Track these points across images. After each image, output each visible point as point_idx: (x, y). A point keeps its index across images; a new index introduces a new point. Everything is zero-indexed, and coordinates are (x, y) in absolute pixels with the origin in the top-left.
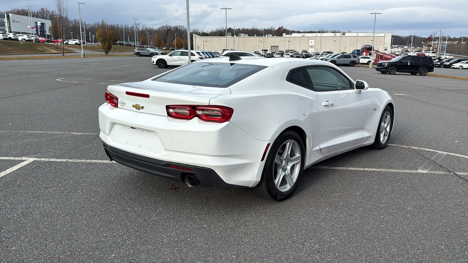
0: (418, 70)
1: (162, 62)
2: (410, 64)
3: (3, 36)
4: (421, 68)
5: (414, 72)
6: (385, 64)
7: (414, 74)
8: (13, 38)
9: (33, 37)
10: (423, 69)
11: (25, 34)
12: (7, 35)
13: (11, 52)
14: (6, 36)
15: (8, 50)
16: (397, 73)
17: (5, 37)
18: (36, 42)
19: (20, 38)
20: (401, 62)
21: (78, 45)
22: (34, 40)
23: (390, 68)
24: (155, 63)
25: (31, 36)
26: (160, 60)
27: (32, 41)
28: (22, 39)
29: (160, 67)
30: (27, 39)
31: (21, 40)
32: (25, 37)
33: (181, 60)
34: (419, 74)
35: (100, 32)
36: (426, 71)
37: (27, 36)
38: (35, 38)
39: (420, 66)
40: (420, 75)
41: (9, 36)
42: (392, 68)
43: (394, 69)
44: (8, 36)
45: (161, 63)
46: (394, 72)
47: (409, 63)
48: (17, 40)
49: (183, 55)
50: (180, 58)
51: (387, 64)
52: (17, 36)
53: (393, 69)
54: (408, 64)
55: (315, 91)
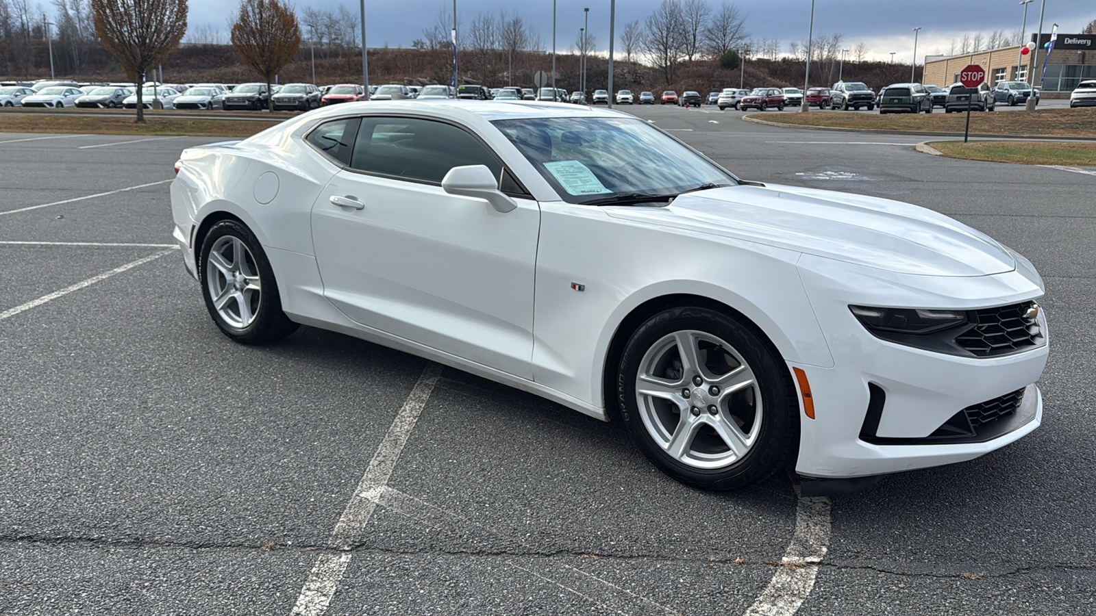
55: (342, 169)
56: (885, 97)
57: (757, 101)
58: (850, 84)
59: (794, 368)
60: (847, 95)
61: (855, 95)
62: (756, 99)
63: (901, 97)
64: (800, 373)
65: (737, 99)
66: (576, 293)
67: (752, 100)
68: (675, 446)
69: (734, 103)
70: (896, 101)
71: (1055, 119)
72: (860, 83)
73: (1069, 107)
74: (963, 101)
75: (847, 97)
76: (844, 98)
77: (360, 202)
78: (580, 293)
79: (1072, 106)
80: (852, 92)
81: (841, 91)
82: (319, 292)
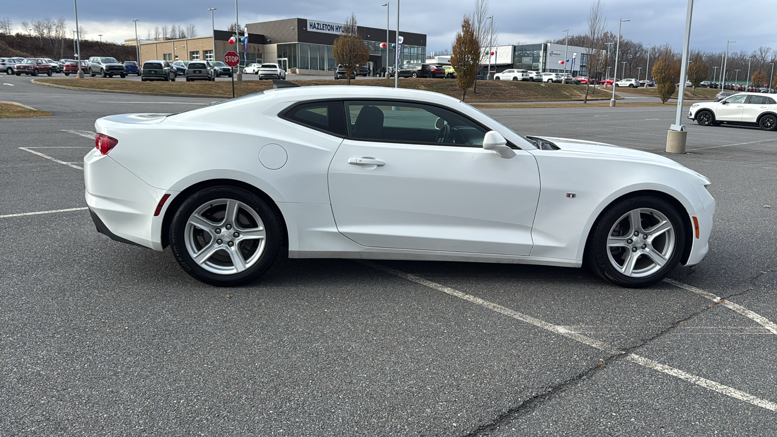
1: (706, 115)
3: (523, 75)
8: (535, 77)
9: (562, 75)
11: (553, 72)
12: (528, 74)
13: (524, 97)
14: (526, 75)
15: (520, 96)
17: (525, 77)
18: (567, 83)
19: (545, 78)
21: (634, 87)
22: (564, 80)
24: (693, 117)
25: (561, 75)
26: (704, 111)
27: (560, 82)
28: (549, 80)
29: (701, 123)
30: (554, 79)
31: (547, 81)
32: (553, 76)
33: (743, 111)
35: (659, 66)
37: (556, 75)
38: (566, 77)
41: (531, 75)
44: (529, 76)
45: (704, 117)
48: (540, 81)
49: (750, 103)
50: (742, 108)
52: (541, 76)
55: (344, 138)
56: (145, 69)
57: (29, 68)
58: (104, 58)
59: (693, 217)
60: (104, 66)
61: (111, 66)
62: (28, 67)
63: (156, 70)
64: (695, 219)
65: (8, 66)
66: (571, 199)
67: (25, 67)
68: (628, 269)
69: (6, 69)
70: (153, 72)
71: (257, 87)
72: (112, 58)
73: (258, 79)
74: (197, 74)
75: (104, 68)
76: (102, 68)
77: (379, 159)
78: (573, 198)
79: (260, 79)
80: (107, 64)
81: (98, 63)
82: (335, 230)
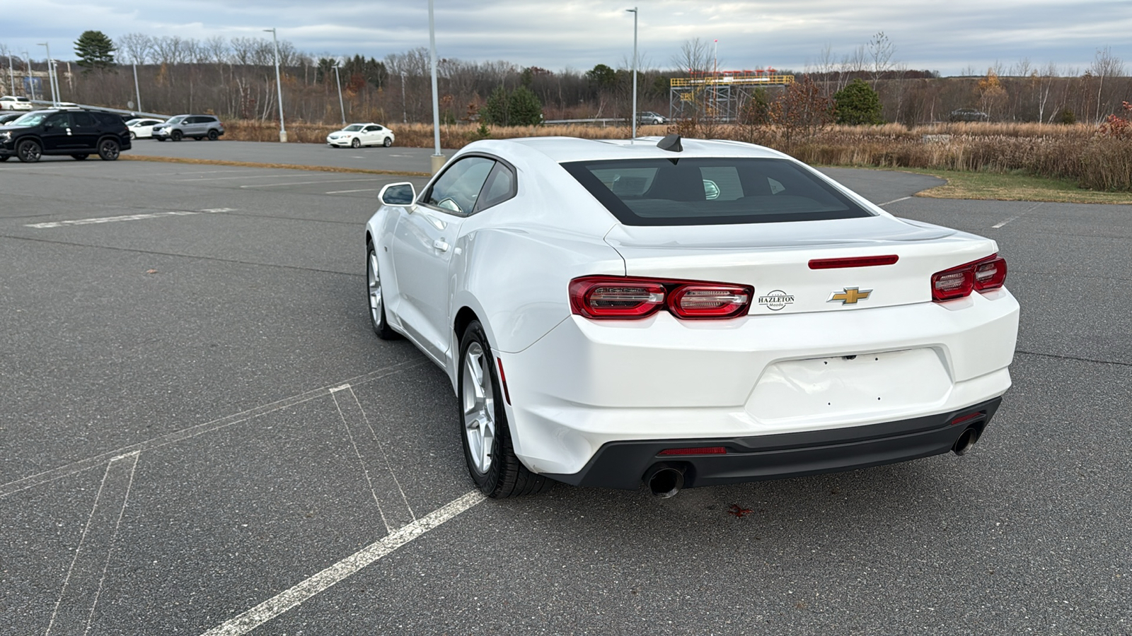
0: (95, 147)
2: (71, 132)
4: (100, 143)
5: (81, 153)
6: (4, 135)
7: (80, 157)
10: (107, 144)
16: (44, 157)
20: (47, 129)
23: (21, 145)
34: (101, 156)
36: (114, 149)
39: (98, 137)
40: (104, 159)
42: (26, 146)
43: (33, 147)
46: (35, 154)
47: (68, 130)
51: (11, 136)
53: (31, 147)
54: (67, 132)
